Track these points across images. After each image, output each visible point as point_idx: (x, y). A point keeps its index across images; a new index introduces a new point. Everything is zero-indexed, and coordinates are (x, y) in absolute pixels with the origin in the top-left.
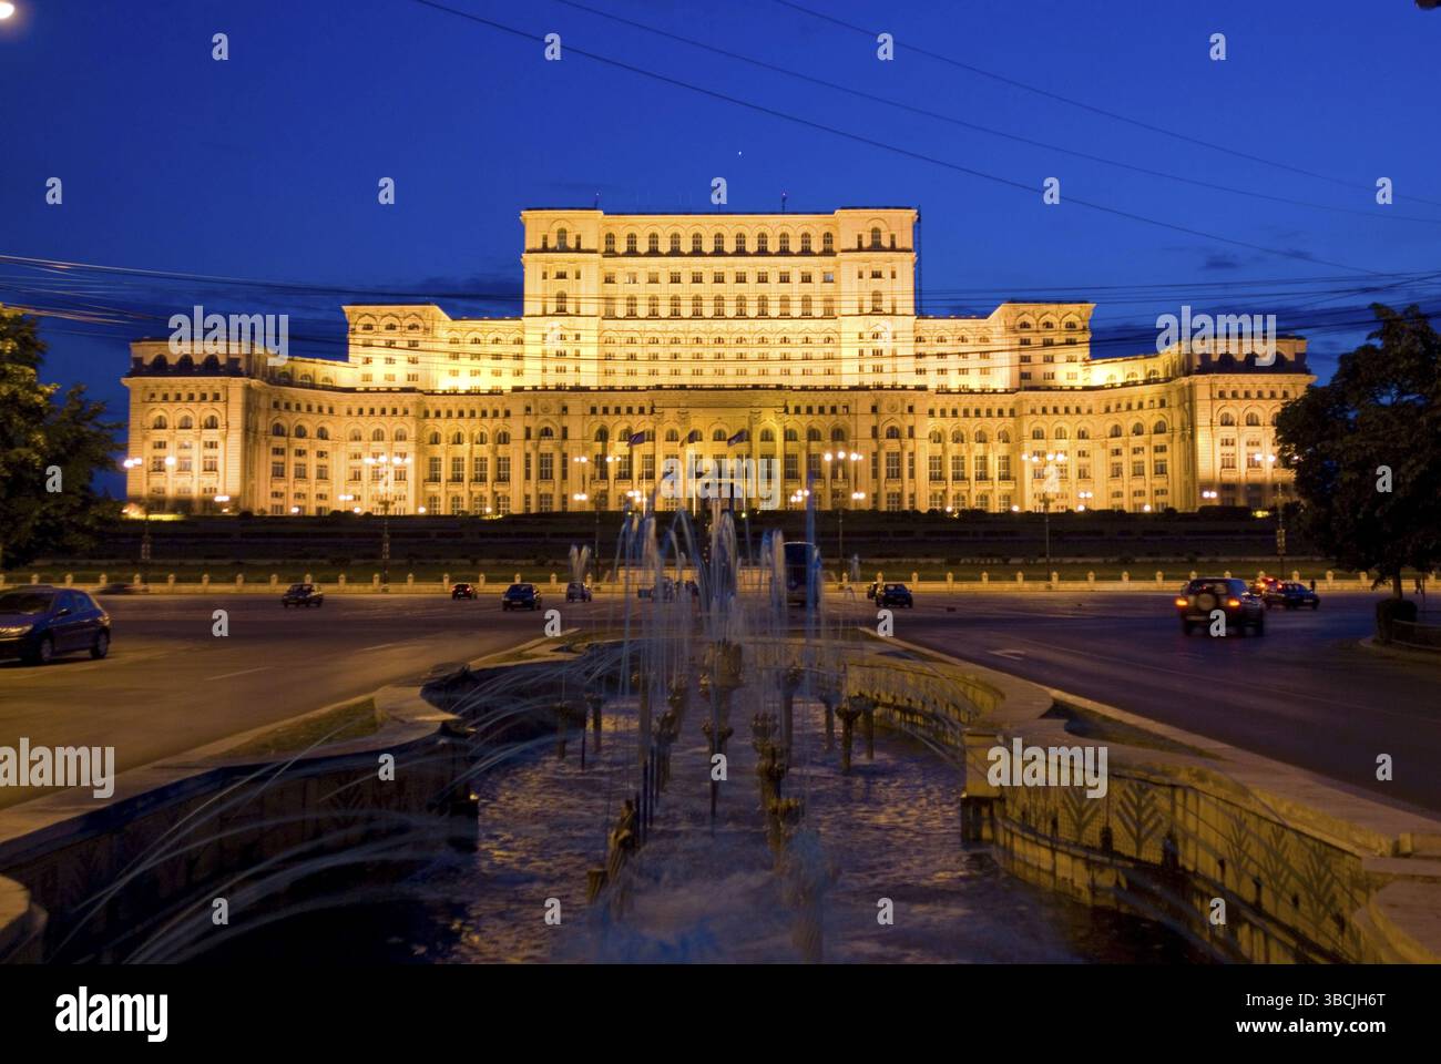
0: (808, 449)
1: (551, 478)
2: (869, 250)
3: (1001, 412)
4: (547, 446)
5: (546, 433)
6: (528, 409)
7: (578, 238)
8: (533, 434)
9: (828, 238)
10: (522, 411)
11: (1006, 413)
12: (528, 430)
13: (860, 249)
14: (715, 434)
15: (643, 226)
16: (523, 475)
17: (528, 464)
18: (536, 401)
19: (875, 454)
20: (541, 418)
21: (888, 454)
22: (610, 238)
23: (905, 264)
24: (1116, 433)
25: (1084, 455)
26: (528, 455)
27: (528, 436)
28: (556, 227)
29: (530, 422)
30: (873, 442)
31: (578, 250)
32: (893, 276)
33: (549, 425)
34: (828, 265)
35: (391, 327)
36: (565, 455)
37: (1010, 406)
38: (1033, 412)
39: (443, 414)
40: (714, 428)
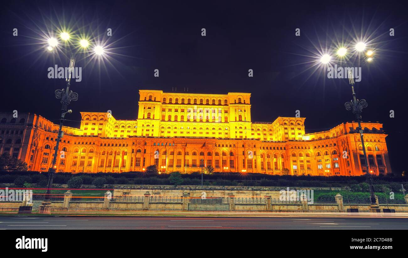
0: (223, 157)
1: (139, 166)
2: (238, 104)
3: (281, 148)
4: (139, 155)
5: (139, 151)
6: (134, 143)
7: (155, 98)
8: (134, 151)
9: (226, 101)
10: (132, 144)
11: (283, 148)
12: (133, 150)
13: (235, 103)
14: (193, 153)
15: (174, 96)
16: (130, 165)
17: (132, 161)
18: (136, 141)
19: (244, 160)
20: (137, 146)
21: (248, 160)
22: (164, 99)
23: (248, 108)
24: (319, 154)
25: (308, 162)
26: (132, 158)
27: (133, 152)
28: (149, 95)
29: (134, 147)
30: (243, 156)
31: (155, 101)
32: (245, 111)
33: (140, 149)
34: (226, 108)
35: (95, 119)
36: (144, 158)
37: (284, 146)
38: (292, 148)
39: (107, 145)
40: (193, 151)
